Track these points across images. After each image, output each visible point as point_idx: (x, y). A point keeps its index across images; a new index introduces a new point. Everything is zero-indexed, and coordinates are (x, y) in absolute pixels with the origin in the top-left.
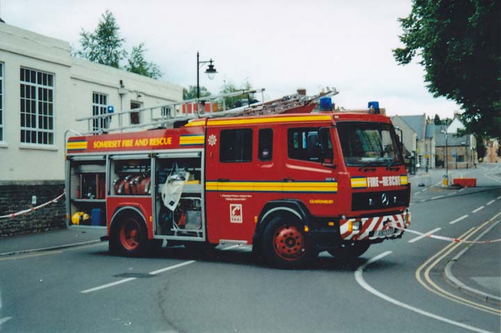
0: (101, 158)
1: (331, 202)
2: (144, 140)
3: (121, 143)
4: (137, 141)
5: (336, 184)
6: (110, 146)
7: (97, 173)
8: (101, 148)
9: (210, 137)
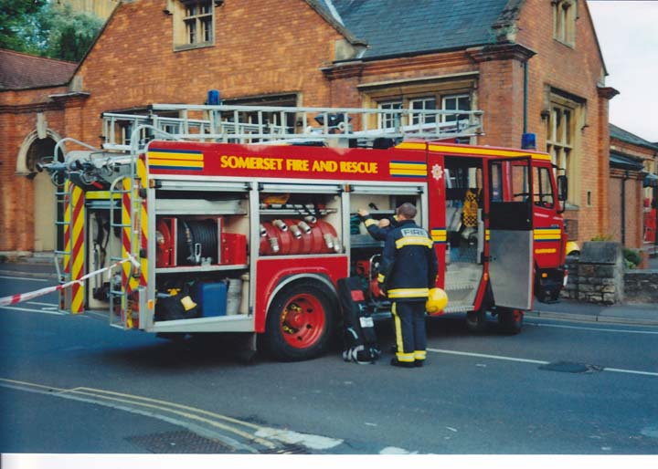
0: (240, 188)
1: (554, 251)
2: (329, 163)
3: (284, 164)
4: (316, 162)
5: (559, 231)
6: (260, 166)
7: (220, 216)
8: (237, 169)
9: (434, 167)
